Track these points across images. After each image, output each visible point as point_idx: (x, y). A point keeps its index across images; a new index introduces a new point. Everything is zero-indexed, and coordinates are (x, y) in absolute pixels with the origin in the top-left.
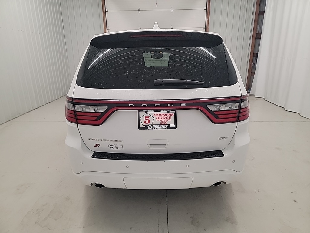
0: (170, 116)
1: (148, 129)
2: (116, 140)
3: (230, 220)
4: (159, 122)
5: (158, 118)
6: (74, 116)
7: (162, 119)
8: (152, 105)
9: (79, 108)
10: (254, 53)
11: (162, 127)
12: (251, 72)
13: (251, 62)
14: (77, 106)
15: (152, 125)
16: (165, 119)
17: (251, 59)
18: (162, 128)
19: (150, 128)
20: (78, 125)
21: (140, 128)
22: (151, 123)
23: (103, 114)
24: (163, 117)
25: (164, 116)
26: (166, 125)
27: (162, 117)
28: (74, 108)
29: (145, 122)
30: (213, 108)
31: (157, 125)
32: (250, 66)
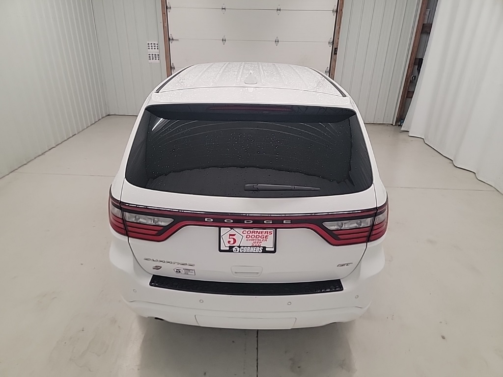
0: (266, 234)
1: (233, 252)
2: (185, 263)
3: (345, 364)
4: (250, 243)
5: (248, 236)
6: (122, 226)
7: (255, 238)
8: (241, 221)
9: (130, 217)
10: (416, 59)
11: (255, 249)
12: (408, 92)
13: (409, 74)
14: (127, 214)
15: (239, 247)
16: (260, 238)
17: (410, 69)
18: (254, 251)
19: (237, 250)
20: (129, 238)
21: (220, 250)
22: (237, 244)
23: (166, 228)
24: (257, 236)
25: (257, 234)
26: (260, 247)
27: (255, 235)
28: (123, 215)
29: (229, 242)
30: (332, 226)
31: (247, 247)
32: (408, 81)
